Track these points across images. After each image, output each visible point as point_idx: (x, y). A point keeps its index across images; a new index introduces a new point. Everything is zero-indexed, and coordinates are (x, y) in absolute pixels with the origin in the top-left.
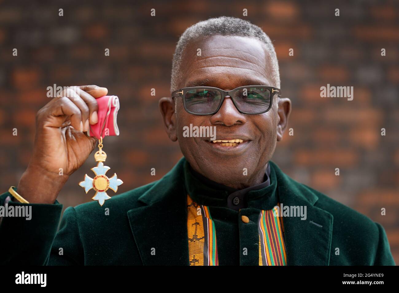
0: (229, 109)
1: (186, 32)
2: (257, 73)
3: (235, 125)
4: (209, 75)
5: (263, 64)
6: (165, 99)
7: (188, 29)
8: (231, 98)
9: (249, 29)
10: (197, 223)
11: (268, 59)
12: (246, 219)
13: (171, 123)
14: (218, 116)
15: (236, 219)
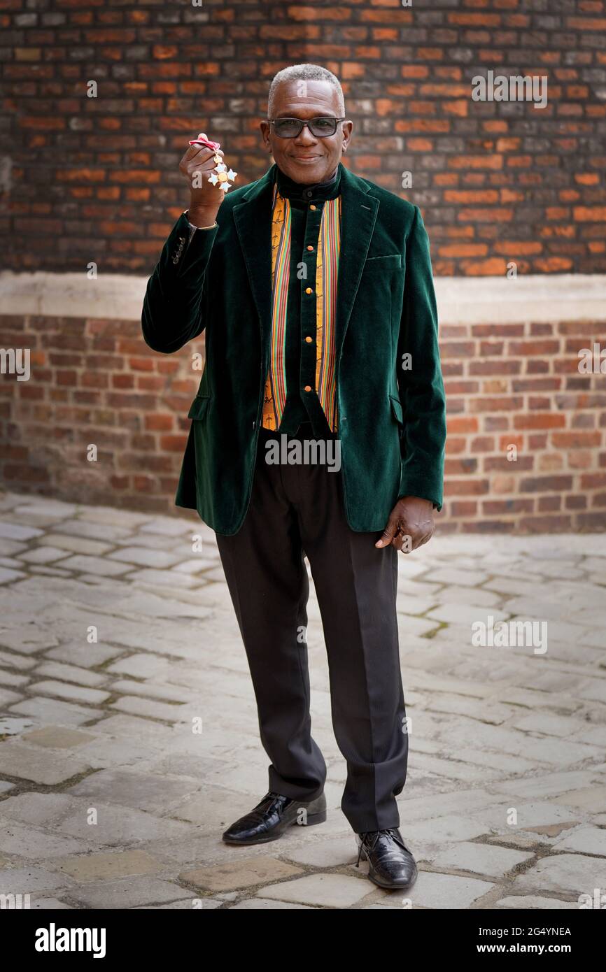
0: (307, 135)
1: (277, 76)
2: (327, 108)
3: (311, 145)
4: (292, 110)
5: (331, 100)
6: (263, 121)
7: (279, 73)
8: (308, 126)
9: (321, 75)
10: (281, 211)
11: (335, 96)
12: (313, 208)
13: (268, 139)
14: (298, 140)
15: (307, 208)
